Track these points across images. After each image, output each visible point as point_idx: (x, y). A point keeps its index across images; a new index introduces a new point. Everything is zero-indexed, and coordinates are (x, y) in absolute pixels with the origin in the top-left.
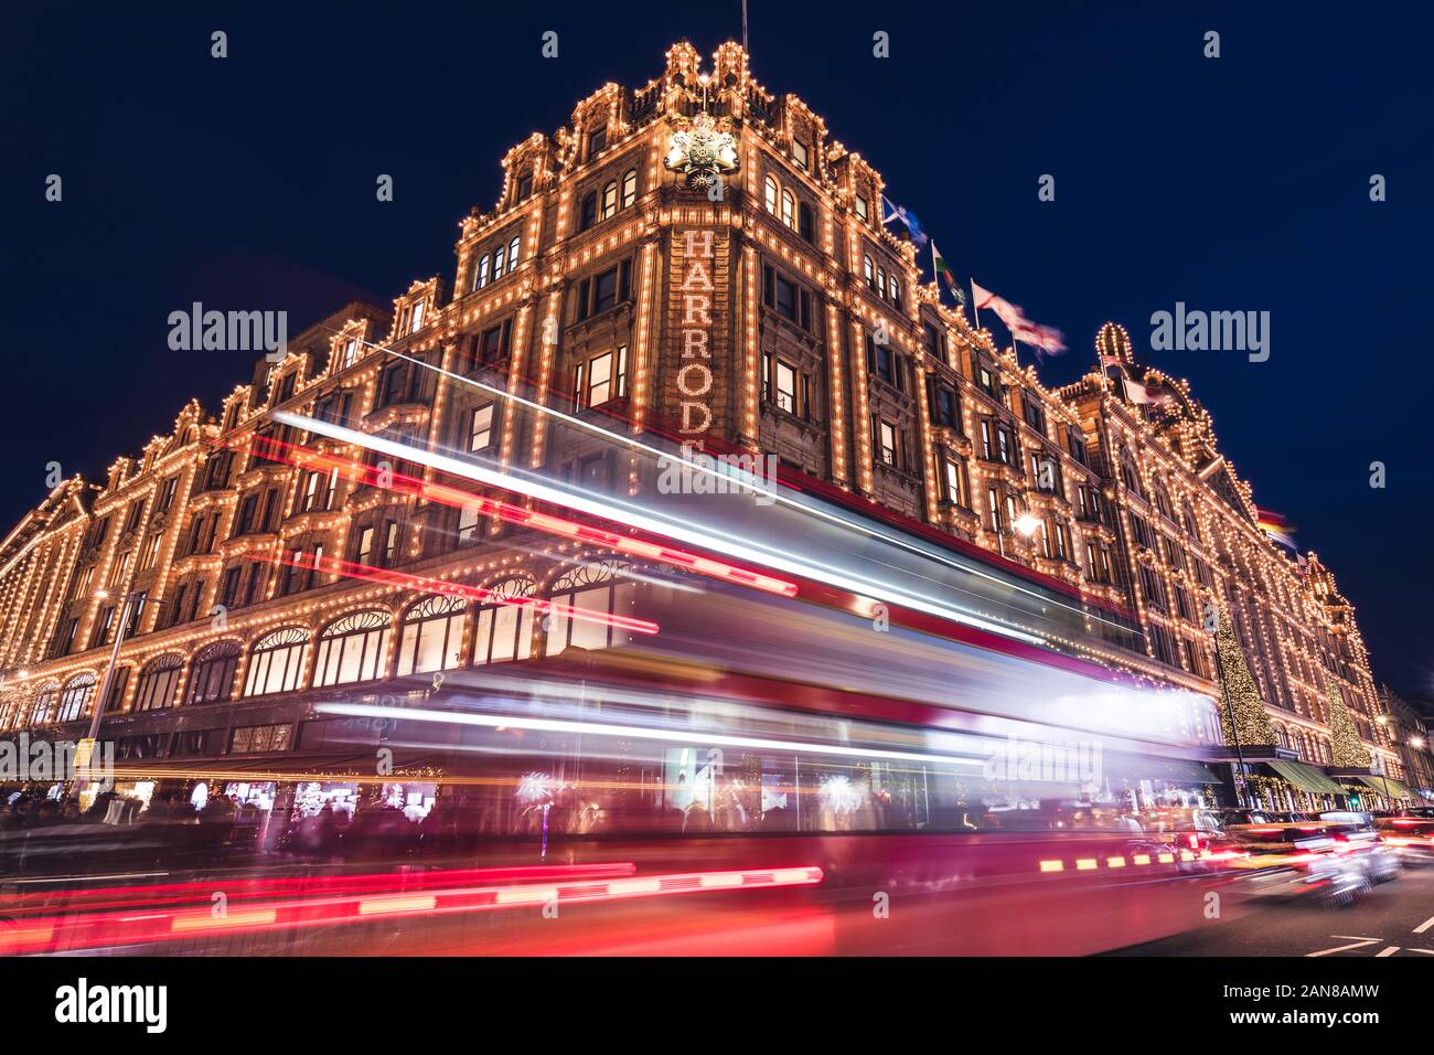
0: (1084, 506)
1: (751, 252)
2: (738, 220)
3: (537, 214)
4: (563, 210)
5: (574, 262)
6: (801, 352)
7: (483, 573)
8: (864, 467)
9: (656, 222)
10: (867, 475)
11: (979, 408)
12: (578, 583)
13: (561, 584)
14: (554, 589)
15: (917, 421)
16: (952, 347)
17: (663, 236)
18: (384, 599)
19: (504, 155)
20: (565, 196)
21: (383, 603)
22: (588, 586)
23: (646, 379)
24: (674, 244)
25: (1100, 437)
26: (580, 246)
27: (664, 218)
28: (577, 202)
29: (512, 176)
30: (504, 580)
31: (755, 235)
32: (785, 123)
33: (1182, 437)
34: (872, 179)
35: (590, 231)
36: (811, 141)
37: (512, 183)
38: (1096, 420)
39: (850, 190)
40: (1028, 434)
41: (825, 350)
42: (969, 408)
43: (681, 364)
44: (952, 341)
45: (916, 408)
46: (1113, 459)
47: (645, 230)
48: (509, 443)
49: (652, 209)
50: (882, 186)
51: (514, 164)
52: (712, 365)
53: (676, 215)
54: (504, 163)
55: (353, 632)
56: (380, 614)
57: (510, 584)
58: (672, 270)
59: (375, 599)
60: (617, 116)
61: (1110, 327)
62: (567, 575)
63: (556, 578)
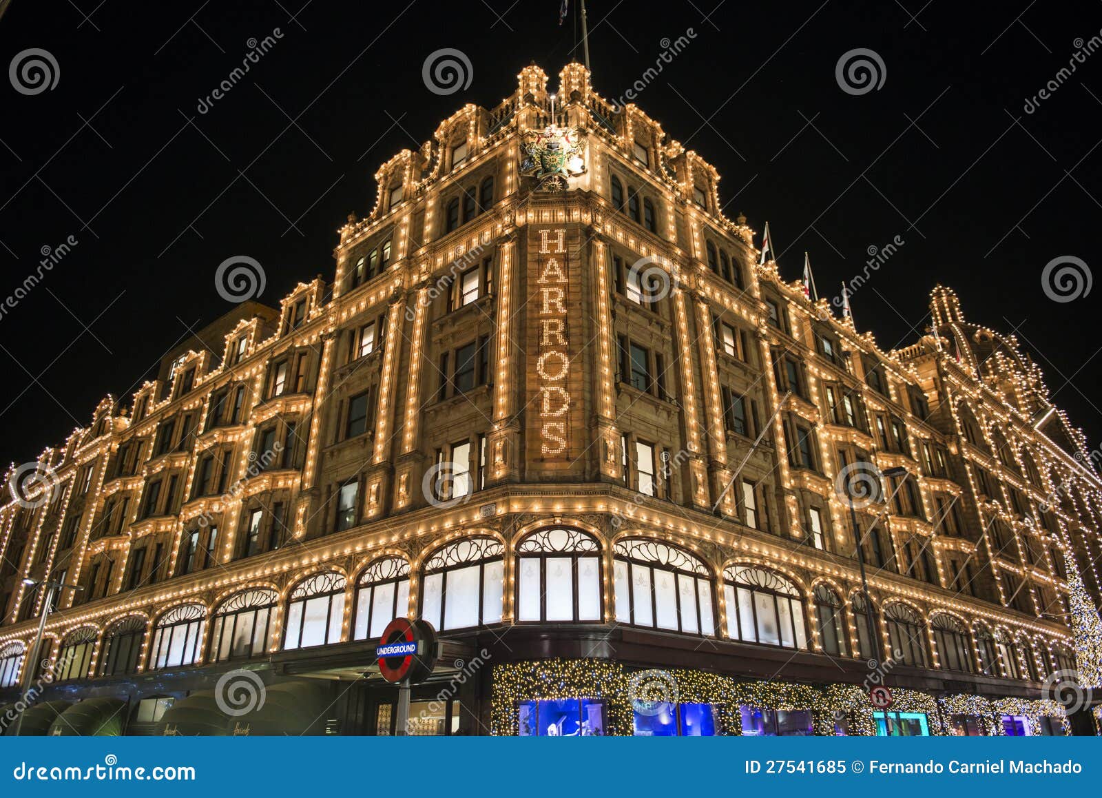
0: (930, 462)
1: (600, 245)
2: (587, 218)
3: (406, 219)
4: (429, 215)
5: (440, 261)
6: (651, 334)
7: (362, 553)
8: (717, 439)
9: (513, 223)
10: (720, 446)
11: (823, 375)
12: (450, 563)
13: (434, 564)
14: (428, 568)
15: (766, 391)
16: (793, 319)
18: (271, 578)
19: (377, 169)
20: (431, 203)
21: (271, 581)
22: (460, 565)
23: (508, 367)
24: (530, 242)
25: (939, 394)
26: (444, 246)
27: (520, 220)
28: (442, 207)
29: (384, 188)
30: (381, 560)
31: (603, 230)
32: (626, 130)
33: (1016, 390)
34: (708, 173)
35: (454, 233)
36: (650, 143)
37: (383, 193)
38: (934, 379)
39: (689, 184)
40: (872, 397)
41: (674, 331)
42: (813, 375)
43: (539, 353)
44: (793, 312)
45: (764, 380)
46: (954, 415)
47: (503, 231)
48: (383, 429)
49: (509, 212)
50: (718, 178)
51: (386, 178)
52: (569, 353)
53: (531, 216)
54: (377, 176)
55: (244, 610)
56: (268, 592)
57: (387, 563)
58: (529, 265)
59: (263, 579)
60: (476, 132)
61: (940, 290)
62: (439, 555)
63: (429, 558)
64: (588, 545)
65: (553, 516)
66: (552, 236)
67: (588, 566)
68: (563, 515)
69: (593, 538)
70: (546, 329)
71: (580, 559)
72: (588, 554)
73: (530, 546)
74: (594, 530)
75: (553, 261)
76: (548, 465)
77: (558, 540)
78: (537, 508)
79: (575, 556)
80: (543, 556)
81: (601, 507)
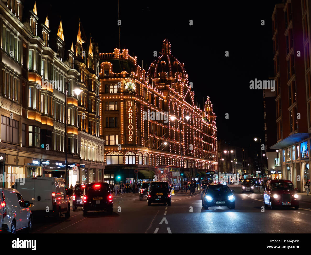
2: (134, 98)
5: (104, 98)
12: (112, 155)
14: (107, 155)
17: (124, 100)
22: (114, 155)
23: (123, 126)
24: (126, 102)
26: (105, 96)
27: (124, 98)
28: (104, 85)
43: (128, 125)
47: (121, 99)
49: (122, 95)
52: (132, 125)
53: (126, 97)
58: (126, 108)
60: (112, 70)
62: (110, 153)
63: (108, 153)
64: (134, 154)
65: (130, 150)
66: (130, 103)
67: (134, 157)
68: (131, 150)
69: (135, 153)
70: (129, 120)
71: (133, 156)
72: (134, 155)
73: (127, 154)
74: (135, 152)
75: (130, 108)
76: (129, 142)
77: (130, 153)
78: (128, 149)
79: (132, 155)
80: (128, 155)
81: (136, 149)
